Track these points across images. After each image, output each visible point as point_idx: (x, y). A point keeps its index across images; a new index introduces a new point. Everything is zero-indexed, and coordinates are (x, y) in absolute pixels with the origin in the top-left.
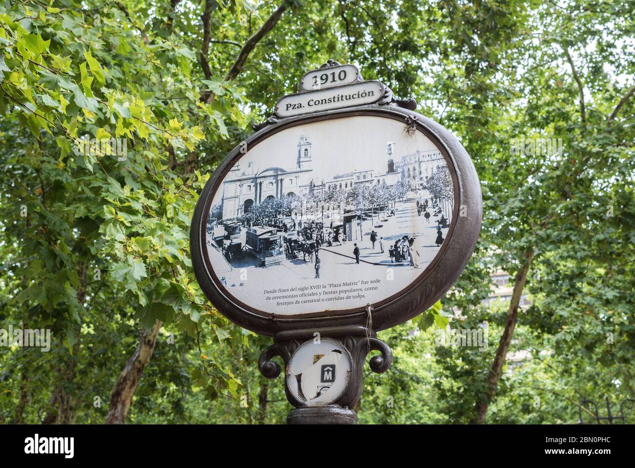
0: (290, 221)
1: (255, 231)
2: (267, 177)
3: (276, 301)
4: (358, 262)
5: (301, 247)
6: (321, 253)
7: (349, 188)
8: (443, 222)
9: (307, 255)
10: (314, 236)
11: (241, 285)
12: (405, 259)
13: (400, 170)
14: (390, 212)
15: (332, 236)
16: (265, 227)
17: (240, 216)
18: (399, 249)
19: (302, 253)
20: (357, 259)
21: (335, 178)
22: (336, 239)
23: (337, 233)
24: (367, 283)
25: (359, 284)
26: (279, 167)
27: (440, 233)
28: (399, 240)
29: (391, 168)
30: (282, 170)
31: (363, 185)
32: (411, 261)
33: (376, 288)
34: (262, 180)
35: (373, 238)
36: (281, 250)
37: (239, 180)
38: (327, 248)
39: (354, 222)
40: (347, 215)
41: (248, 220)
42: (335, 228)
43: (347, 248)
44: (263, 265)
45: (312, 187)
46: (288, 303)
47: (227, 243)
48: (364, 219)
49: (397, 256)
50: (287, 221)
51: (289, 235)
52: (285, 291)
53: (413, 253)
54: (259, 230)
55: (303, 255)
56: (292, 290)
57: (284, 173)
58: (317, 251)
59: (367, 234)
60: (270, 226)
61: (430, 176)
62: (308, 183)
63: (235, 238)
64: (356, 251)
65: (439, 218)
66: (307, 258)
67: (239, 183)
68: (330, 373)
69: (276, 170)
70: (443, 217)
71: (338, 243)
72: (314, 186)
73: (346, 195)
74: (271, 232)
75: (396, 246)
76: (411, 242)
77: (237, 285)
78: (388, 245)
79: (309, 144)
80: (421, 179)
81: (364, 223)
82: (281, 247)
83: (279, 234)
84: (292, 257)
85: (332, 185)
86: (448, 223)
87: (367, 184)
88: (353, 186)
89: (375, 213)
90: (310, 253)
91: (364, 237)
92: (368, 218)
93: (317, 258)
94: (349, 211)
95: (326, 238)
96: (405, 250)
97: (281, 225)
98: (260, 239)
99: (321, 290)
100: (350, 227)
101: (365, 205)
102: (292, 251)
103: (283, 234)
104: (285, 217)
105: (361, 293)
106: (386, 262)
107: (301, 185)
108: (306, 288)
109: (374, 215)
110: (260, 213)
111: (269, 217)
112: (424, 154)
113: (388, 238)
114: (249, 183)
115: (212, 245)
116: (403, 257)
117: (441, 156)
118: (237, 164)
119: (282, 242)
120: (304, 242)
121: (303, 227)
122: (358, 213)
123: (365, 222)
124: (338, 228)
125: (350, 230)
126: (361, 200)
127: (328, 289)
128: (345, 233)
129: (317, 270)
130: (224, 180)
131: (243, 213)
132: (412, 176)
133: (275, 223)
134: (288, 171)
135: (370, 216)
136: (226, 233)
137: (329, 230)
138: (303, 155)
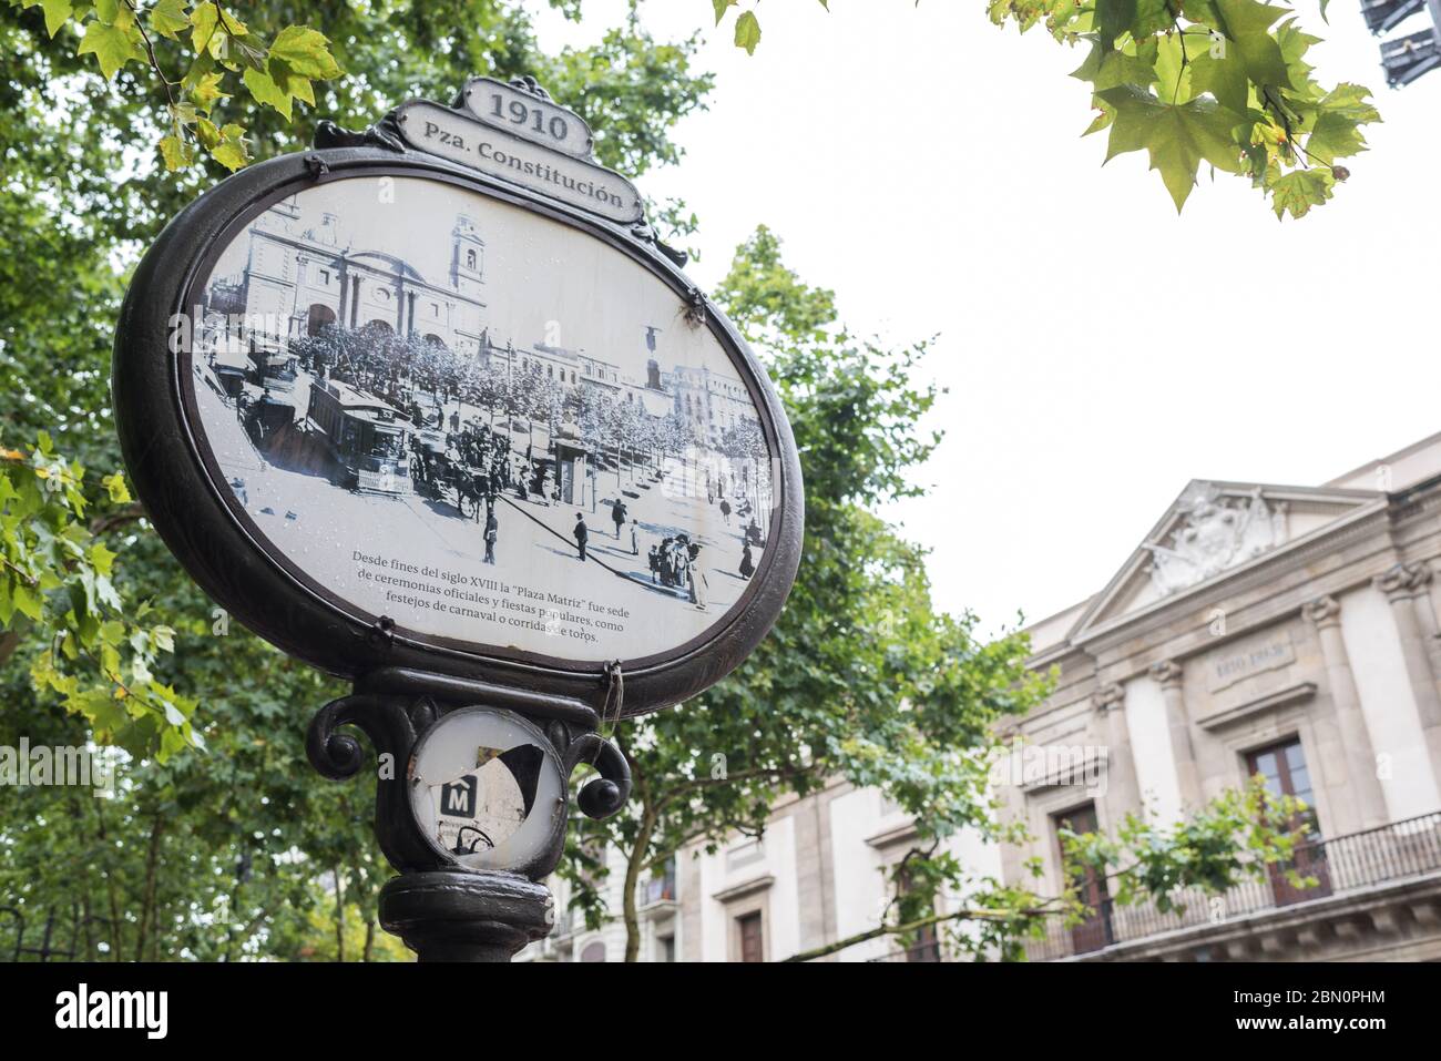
0: (431, 403)
1: (337, 393)
2: (376, 271)
3: (384, 588)
4: (582, 557)
5: (454, 477)
6: (500, 508)
7: (568, 383)
8: (752, 531)
9: (466, 499)
10: (488, 461)
11: (290, 516)
12: (679, 584)
13: (671, 391)
14: (654, 472)
15: (529, 476)
16: (363, 392)
17: (295, 336)
18: (669, 559)
19: (454, 490)
20: (581, 548)
21: (537, 348)
22: (537, 487)
23: (540, 473)
24: (600, 609)
25: (584, 606)
26: (407, 262)
27: (747, 552)
28: (670, 540)
29: (655, 380)
30: (411, 272)
31: (598, 390)
32: (691, 592)
33: (619, 628)
34: (361, 273)
35: (618, 514)
36: (402, 464)
37: (296, 245)
38: (516, 502)
39: (580, 466)
40: (563, 441)
41: (320, 360)
42: (536, 461)
43: (561, 517)
44: (351, 484)
45: (486, 346)
46: (417, 603)
47: (254, 392)
48: (601, 468)
49: (666, 572)
50: (424, 401)
51: (426, 436)
52: (408, 569)
53: (696, 576)
54: (347, 396)
55: (456, 498)
56: (427, 572)
57: (417, 281)
58: (491, 499)
59: (607, 502)
60: (381, 396)
61: (728, 430)
62: (477, 333)
63: (279, 389)
64: (581, 532)
65: (746, 521)
66: (466, 507)
67: (295, 252)
68: (464, 794)
69: (400, 266)
70: (753, 522)
71: (541, 498)
72: (491, 346)
73: (563, 397)
74: (378, 410)
75: (662, 549)
76: (694, 551)
77: (280, 512)
78: (649, 542)
79: (480, 243)
80: (712, 427)
81: (599, 474)
82: (402, 457)
83: (399, 422)
84: (427, 490)
85: (532, 360)
86: (762, 538)
87: (608, 393)
88: (578, 384)
89: (625, 463)
90: (474, 498)
91: (598, 505)
92: (610, 468)
93: (490, 516)
94: (569, 436)
95: (515, 477)
96: (681, 564)
97: (406, 404)
98: (348, 418)
99: (497, 595)
100: (571, 471)
101: (602, 436)
102: (431, 477)
103: (409, 427)
104: (417, 388)
105: (589, 630)
106: (642, 577)
107: (460, 328)
108: (463, 580)
109: (621, 465)
110: (353, 354)
111: (376, 372)
112: (717, 379)
113: (647, 527)
114: (326, 263)
115: (208, 380)
116: (676, 577)
117: (746, 398)
118: (290, 200)
119: (407, 447)
120: (460, 467)
121: (461, 430)
122: (590, 448)
123: (603, 473)
124: (543, 463)
125: (571, 478)
126: (595, 422)
127: (513, 597)
128: (558, 482)
129: (490, 543)
130: (251, 225)
131: (305, 334)
132: (695, 413)
133: (393, 393)
134: (429, 282)
135: (615, 466)
136: (253, 367)
137: (523, 462)
138: (464, 257)
